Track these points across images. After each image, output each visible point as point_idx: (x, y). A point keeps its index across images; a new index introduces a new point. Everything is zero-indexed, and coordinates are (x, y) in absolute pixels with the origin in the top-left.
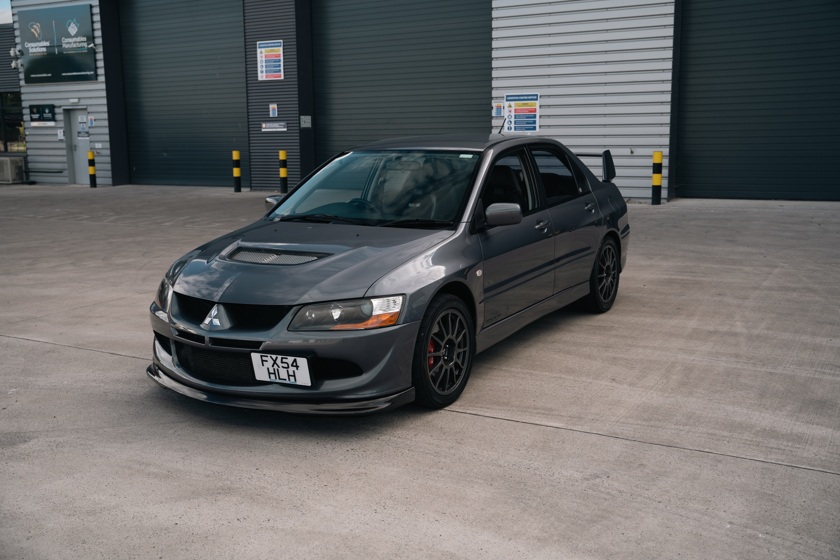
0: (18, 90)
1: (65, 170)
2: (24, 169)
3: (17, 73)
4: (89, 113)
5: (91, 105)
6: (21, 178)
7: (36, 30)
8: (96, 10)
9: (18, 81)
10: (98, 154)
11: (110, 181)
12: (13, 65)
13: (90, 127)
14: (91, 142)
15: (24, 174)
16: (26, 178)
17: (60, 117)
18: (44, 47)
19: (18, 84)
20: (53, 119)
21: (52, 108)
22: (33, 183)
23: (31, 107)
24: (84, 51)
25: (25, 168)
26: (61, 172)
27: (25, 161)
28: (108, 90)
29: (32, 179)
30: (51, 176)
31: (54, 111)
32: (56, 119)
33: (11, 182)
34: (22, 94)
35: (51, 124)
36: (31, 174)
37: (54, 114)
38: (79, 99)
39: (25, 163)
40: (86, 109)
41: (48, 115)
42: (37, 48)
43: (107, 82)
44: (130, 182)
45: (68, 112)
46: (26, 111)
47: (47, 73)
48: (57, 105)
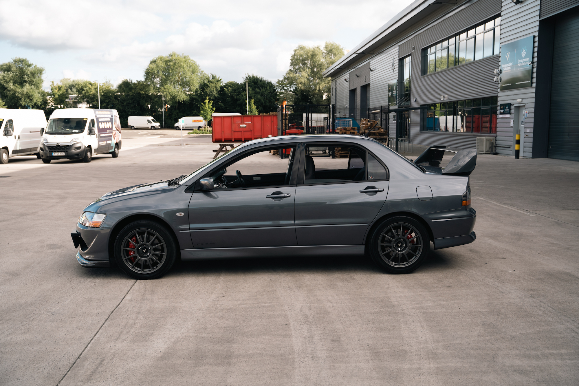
0: (496, 95)
1: (512, 146)
2: (494, 144)
3: (497, 84)
4: (526, 108)
5: (527, 103)
6: (492, 150)
7: (508, 56)
8: (537, 39)
9: (497, 89)
10: (527, 136)
11: (530, 155)
12: (495, 79)
13: (525, 118)
14: (525, 128)
15: (494, 147)
16: (495, 151)
17: (512, 111)
18: (509, 67)
19: (497, 91)
20: (509, 113)
21: (510, 105)
22: (496, 154)
23: (501, 105)
24: (527, 67)
25: (495, 144)
26: (510, 147)
27: (495, 139)
28: (536, 93)
29: (498, 151)
30: (505, 150)
31: (510, 107)
32: (511, 113)
33: (484, 153)
34: (498, 97)
35: (508, 116)
36: (497, 148)
37: (510, 109)
38: (522, 99)
39: (495, 141)
40: (524, 106)
41: (507, 110)
42: (507, 68)
43: (537, 88)
44: (547, 156)
45: (518, 108)
46: (499, 108)
47: (509, 84)
48: (512, 103)
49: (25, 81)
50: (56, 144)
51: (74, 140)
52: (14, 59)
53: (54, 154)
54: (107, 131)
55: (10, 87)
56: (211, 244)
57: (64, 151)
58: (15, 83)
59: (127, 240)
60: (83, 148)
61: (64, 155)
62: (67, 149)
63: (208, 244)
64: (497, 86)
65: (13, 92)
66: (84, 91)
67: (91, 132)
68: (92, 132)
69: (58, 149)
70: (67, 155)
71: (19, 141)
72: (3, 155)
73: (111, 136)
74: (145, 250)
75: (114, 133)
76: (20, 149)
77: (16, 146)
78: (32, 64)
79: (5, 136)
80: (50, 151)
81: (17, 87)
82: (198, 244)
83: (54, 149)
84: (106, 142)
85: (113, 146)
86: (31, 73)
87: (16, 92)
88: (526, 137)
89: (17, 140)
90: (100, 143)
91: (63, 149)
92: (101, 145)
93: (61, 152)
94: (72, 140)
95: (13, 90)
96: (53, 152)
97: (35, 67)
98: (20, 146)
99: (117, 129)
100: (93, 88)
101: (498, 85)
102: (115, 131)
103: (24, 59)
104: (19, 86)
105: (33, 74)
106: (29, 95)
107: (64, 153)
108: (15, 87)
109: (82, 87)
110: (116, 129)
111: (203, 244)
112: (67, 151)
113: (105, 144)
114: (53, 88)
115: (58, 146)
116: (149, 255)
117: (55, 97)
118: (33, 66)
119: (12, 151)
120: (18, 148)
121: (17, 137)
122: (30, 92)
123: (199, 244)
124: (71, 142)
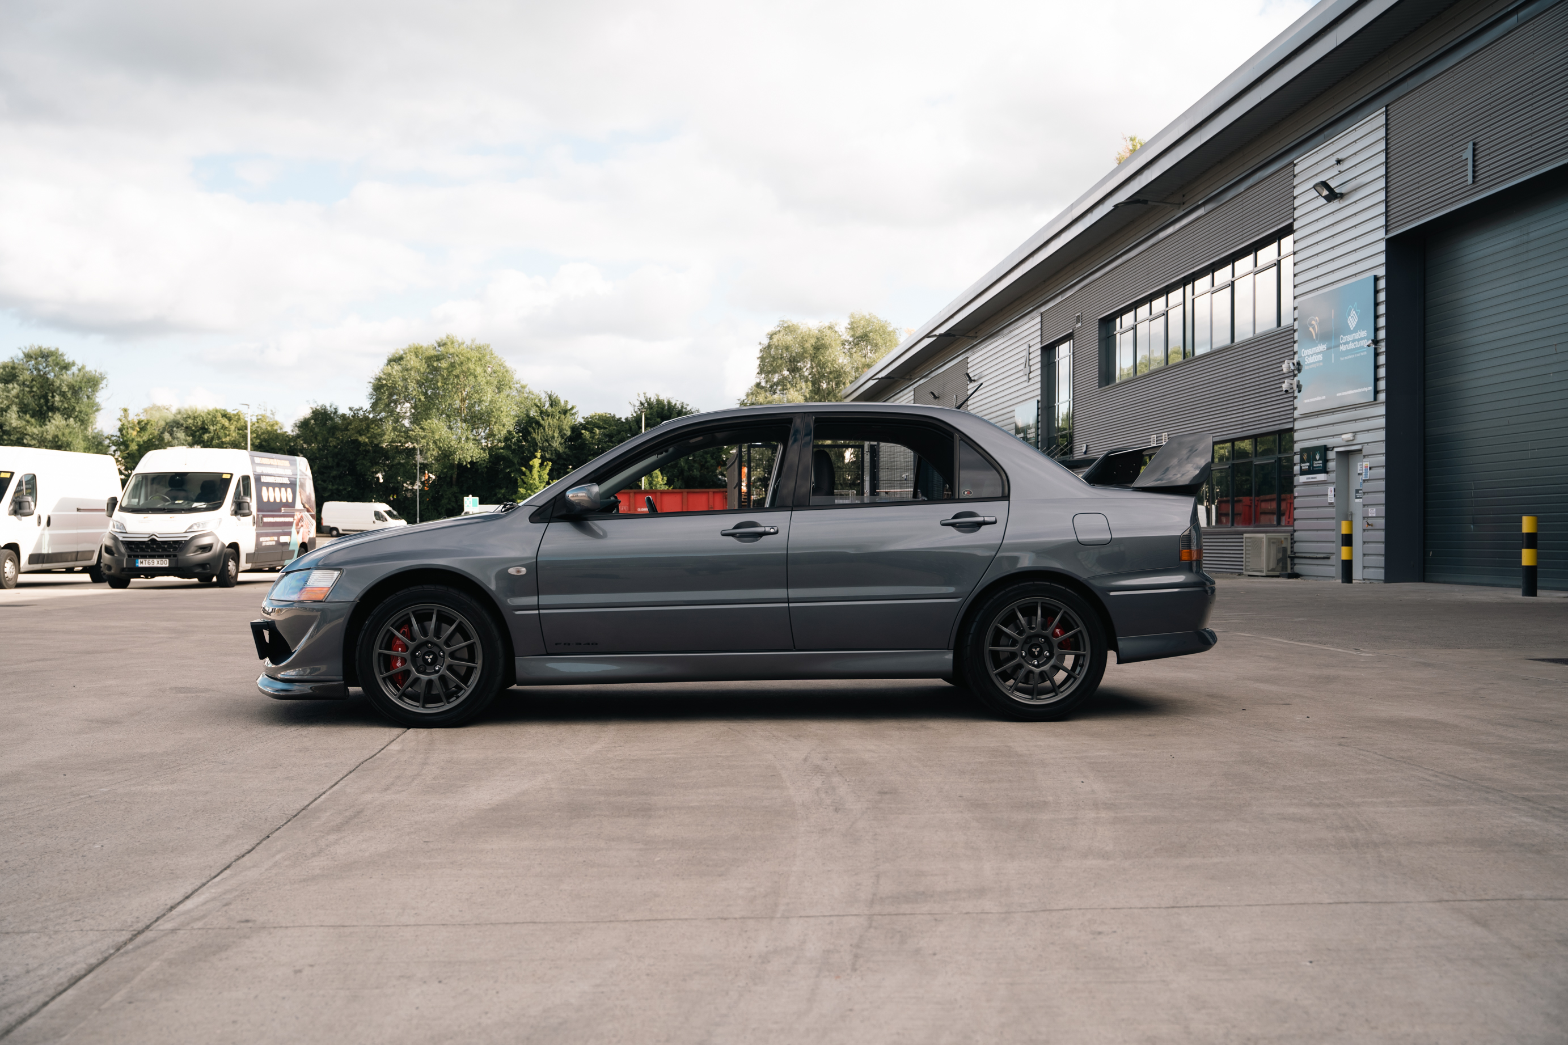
0: (1290, 426)
1: (1334, 553)
2: (1289, 553)
3: (1292, 399)
4: (1364, 456)
5: (1368, 443)
6: (1285, 568)
7: (1314, 328)
8: (1382, 284)
9: (1292, 411)
10: (1370, 527)
11: (1381, 574)
12: (1285, 386)
13: (1364, 481)
14: (1364, 506)
15: (1289, 560)
16: (1292, 568)
17: (1332, 465)
18: (1318, 354)
19: (1291, 416)
20: (1324, 470)
21: (1325, 449)
22: (1295, 576)
23: (1303, 451)
24: (1362, 354)
25: (1291, 552)
26: (1328, 558)
27: (1292, 539)
28: (1388, 416)
29: (1298, 569)
30: (1317, 565)
31: (1325, 455)
32: (1328, 470)
33: (1264, 574)
34: (1295, 431)
35: (1321, 477)
36: (1296, 561)
37: (1325, 461)
38: (1355, 433)
39: (1291, 543)
40: (1360, 451)
41: (1318, 464)
42: (1314, 357)
43: (1388, 403)
44: (1424, 579)
45: (1346, 456)
46: (1297, 458)
47: (1321, 396)
48: (1329, 445)
49: (53, 409)
50: (147, 536)
51: (195, 528)
52: (26, 351)
53: (142, 563)
54: (280, 511)
55: (11, 424)
56: (589, 644)
57: (167, 556)
58: (24, 409)
59: (389, 630)
60: (217, 548)
61: (167, 565)
62: (175, 549)
63: (580, 644)
64: (1291, 403)
65: (18, 435)
66: (210, 433)
67: (239, 509)
68: (243, 509)
69: (153, 550)
70: (173, 565)
71: (48, 532)
72: (6, 565)
73: (290, 524)
74: (431, 657)
75: (297, 516)
76: (50, 552)
77: (39, 544)
78: (73, 364)
79: (13, 516)
80: (129, 556)
81: (28, 422)
82: (556, 644)
83: (142, 550)
84: (276, 538)
85: (293, 551)
86: (71, 387)
87: (26, 434)
88: (1368, 530)
89: (44, 529)
90: (262, 539)
91: (164, 550)
92: (264, 544)
93: (161, 557)
94: (190, 528)
95: (18, 430)
96: (137, 557)
97: (79, 370)
98: (50, 544)
99: (307, 506)
100: (233, 428)
101: (1293, 401)
102: (300, 511)
103: (53, 349)
104: (33, 420)
105: (75, 390)
106: (60, 443)
107: (168, 560)
108: (24, 423)
109: (203, 422)
110: (304, 507)
111: (569, 644)
112: (175, 556)
113: (274, 543)
114: (125, 427)
115: (153, 541)
116: (440, 669)
117: (130, 449)
118: (74, 369)
119: (28, 557)
120: (45, 550)
121: (44, 521)
122: (63, 435)
123: (560, 644)
124: (186, 532)
